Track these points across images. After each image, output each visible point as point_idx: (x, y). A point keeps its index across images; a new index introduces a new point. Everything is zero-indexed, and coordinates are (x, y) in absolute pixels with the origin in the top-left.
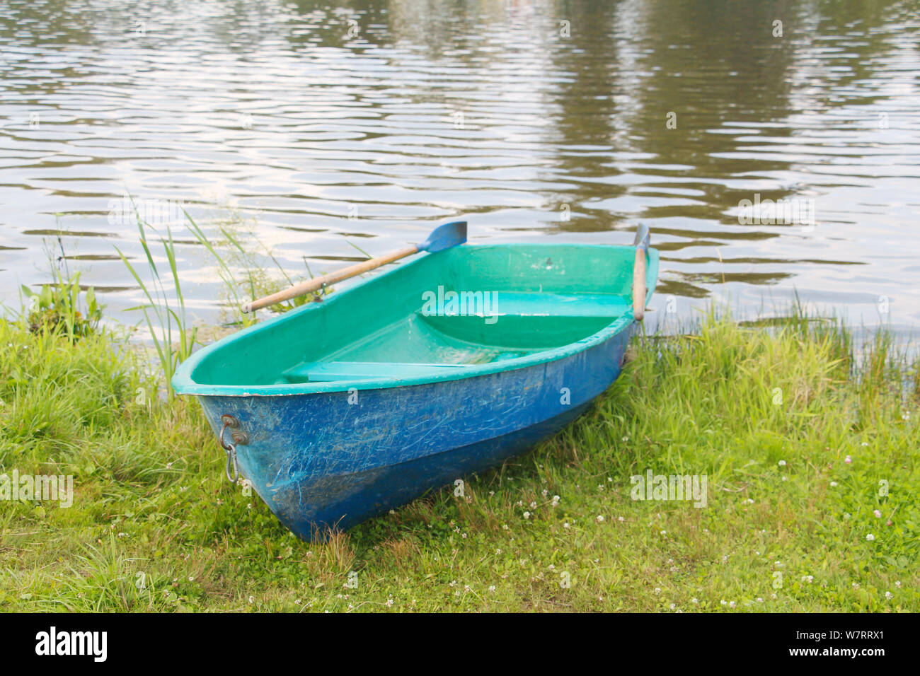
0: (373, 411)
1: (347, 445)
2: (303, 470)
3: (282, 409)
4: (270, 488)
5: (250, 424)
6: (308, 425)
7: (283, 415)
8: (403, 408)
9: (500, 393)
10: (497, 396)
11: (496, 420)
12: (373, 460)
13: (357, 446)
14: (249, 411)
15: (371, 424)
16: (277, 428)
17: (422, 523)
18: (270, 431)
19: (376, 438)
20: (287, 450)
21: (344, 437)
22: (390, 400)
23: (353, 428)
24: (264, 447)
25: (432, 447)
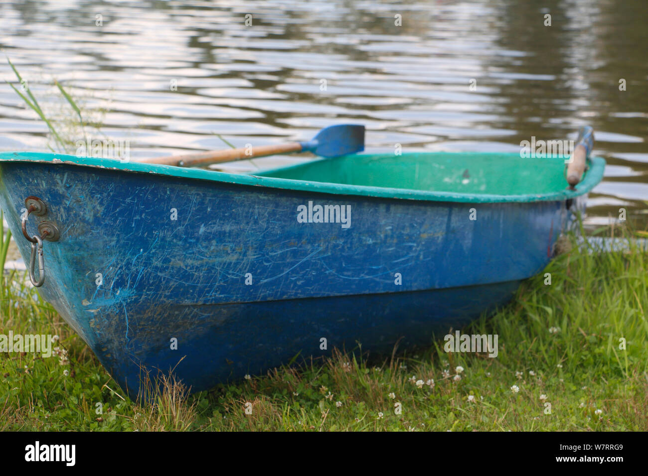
0: (223, 218)
1: (190, 262)
2: (131, 287)
3: (105, 194)
4: (87, 308)
5: (62, 210)
6: (138, 223)
7: (105, 202)
8: (263, 224)
9: (389, 232)
10: (386, 236)
11: (385, 269)
12: (222, 290)
13: (202, 266)
14: (61, 192)
15: (221, 237)
16: (97, 221)
17: (285, 392)
18: (88, 223)
19: (227, 259)
20: (111, 254)
21: (186, 249)
22: (246, 209)
23: (198, 239)
24: (80, 245)
25: (300, 287)
